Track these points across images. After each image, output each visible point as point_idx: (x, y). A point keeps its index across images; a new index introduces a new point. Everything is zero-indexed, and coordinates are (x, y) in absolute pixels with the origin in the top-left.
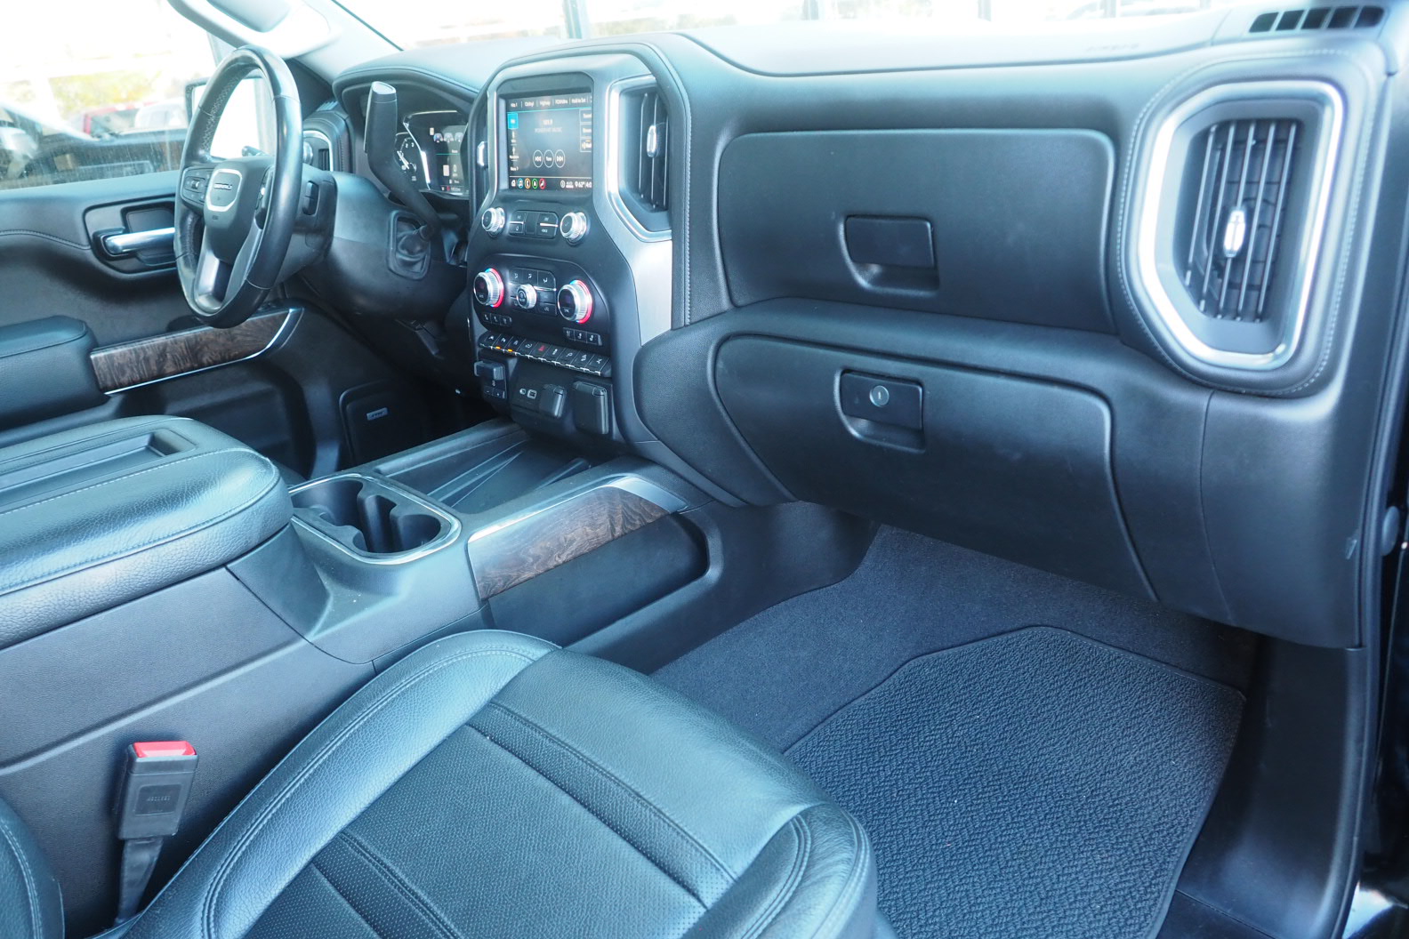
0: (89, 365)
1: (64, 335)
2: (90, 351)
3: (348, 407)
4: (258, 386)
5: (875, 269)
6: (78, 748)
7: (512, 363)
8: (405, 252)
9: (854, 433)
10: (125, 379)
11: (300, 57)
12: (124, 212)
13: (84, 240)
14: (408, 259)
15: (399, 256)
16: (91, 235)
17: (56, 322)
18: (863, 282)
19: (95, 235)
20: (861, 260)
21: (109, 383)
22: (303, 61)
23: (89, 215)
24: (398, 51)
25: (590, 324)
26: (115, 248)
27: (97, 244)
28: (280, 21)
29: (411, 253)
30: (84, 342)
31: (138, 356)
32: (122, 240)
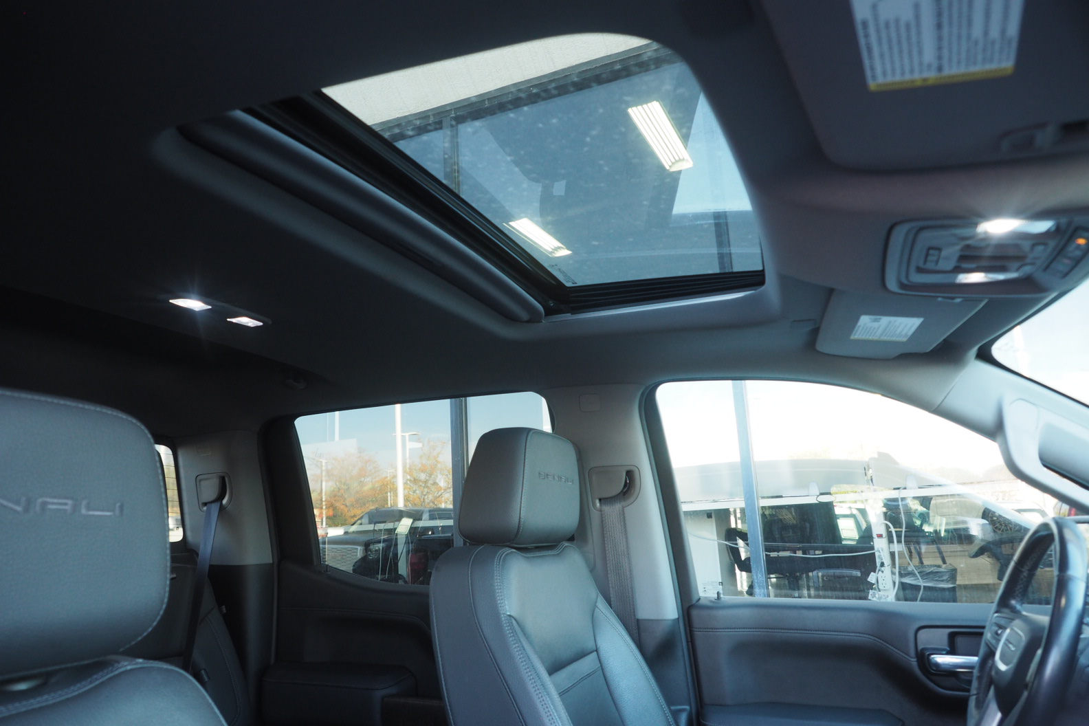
12: (952, 636)
16: (919, 649)
19: (923, 650)
23: (921, 633)
26: (937, 665)
27: (923, 658)
32: (943, 660)
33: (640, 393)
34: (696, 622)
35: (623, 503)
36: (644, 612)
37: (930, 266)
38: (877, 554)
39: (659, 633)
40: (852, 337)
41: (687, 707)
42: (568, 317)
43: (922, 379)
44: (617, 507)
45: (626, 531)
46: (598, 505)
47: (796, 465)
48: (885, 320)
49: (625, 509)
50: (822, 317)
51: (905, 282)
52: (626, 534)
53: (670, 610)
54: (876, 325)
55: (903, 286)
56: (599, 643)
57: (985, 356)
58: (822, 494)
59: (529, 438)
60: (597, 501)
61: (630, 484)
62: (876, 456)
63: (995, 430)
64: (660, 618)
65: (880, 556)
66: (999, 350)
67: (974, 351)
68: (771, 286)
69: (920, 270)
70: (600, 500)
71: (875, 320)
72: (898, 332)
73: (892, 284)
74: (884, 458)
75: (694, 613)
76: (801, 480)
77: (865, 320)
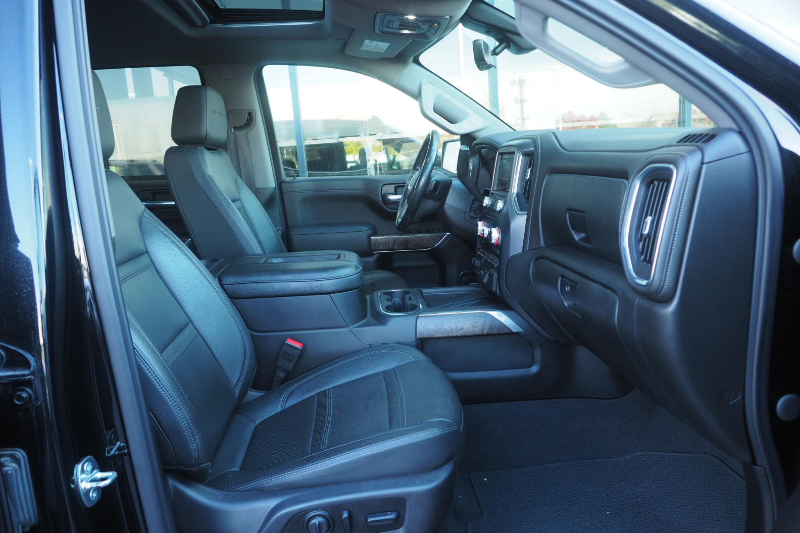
0: (369, 240)
1: (364, 228)
2: (371, 235)
3: (463, 279)
4: (431, 263)
5: (583, 235)
6: (276, 335)
7: (483, 260)
8: (473, 213)
9: (566, 304)
10: (380, 248)
11: (471, 133)
12: (396, 188)
13: (380, 196)
14: (473, 216)
15: (470, 214)
16: (383, 193)
17: (365, 223)
18: (576, 238)
19: (384, 194)
20: (578, 230)
21: (374, 249)
22: (472, 135)
23: (384, 187)
24: (513, 131)
25: (497, 246)
26: (389, 200)
27: (384, 197)
28: (463, 120)
29: (475, 214)
30: (370, 232)
31: (386, 241)
32: (392, 198)
33: (254, 70)
34: (284, 190)
35: (247, 130)
36: (259, 185)
37: (389, 26)
38: (368, 171)
39: (267, 194)
40: (361, 49)
41: (281, 228)
42: (221, 26)
43: (390, 70)
44: (244, 132)
45: (248, 144)
46: (233, 131)
47: (326, 122)
48: (375, 43)
49: (248, 133)
50: (349, 39)
51: (381, 30)
52: (249, 146)
53: (272, 183)
54: (371, 44)
55: (381, 32)
56: (241, 197)
57: (416, 61)
58: (340, 137)
59: (207, 91)
60: (232, 129)
61: (250, 120)
62: (370, 118)
63: (417, 96)
64: (267, 187)
65: (369, 172)
66: (423, 58)
67: (412, 58)
68: (327, 20)
69: (387, 27)
70: (234, 128)
71: (372, 42)
72: (380, 48)
73: (377, 31)
74: (375, 120)
75: (283, 185)
76: (328, 130)
77: (367, 42)
